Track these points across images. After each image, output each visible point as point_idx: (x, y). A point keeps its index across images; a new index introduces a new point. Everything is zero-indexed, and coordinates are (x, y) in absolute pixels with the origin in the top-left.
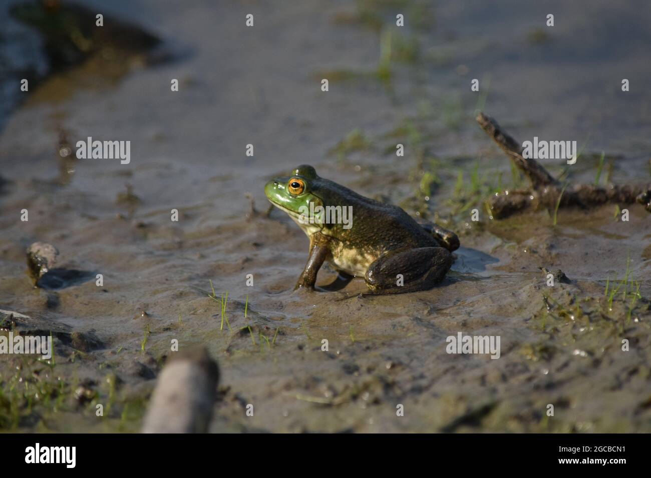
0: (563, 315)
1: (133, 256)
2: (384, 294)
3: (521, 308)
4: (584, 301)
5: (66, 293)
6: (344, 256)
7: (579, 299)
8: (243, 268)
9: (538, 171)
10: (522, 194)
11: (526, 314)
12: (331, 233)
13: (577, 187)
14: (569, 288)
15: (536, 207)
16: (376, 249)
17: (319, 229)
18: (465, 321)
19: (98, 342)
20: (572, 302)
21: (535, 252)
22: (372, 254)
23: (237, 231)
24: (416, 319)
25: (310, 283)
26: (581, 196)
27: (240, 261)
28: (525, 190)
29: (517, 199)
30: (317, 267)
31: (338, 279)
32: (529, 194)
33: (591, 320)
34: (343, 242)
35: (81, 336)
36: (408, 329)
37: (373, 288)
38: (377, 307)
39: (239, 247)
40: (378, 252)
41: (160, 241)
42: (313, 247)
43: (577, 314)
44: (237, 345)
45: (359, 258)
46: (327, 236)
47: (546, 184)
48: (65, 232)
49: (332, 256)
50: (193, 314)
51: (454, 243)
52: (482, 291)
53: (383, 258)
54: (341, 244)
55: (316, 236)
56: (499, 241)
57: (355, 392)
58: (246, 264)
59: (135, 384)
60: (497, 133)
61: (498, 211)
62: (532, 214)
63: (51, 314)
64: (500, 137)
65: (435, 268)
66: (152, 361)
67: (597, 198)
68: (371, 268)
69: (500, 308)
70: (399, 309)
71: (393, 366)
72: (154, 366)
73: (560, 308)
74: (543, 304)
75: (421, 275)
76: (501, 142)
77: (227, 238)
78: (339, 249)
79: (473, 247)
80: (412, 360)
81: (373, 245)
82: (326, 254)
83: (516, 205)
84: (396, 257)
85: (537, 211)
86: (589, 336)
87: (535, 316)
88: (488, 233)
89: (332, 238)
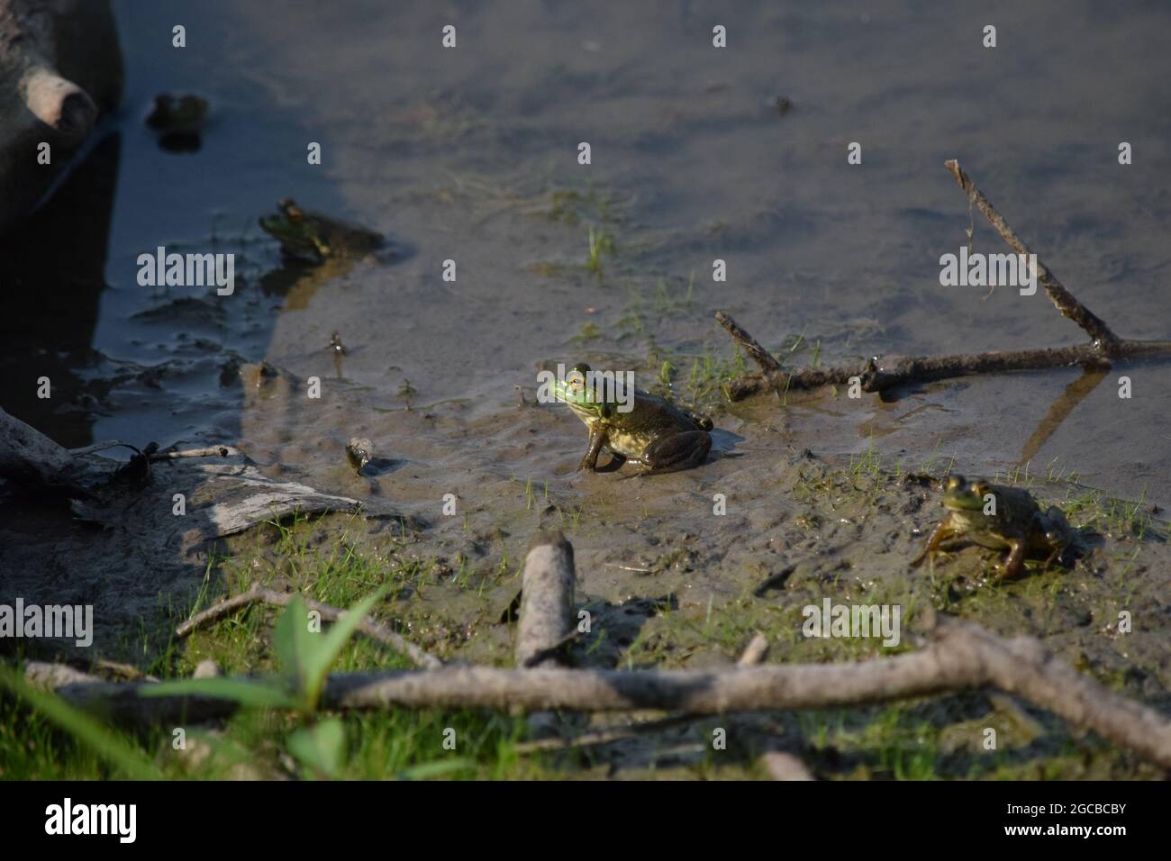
0: (819, 487)
1: (430, 445)
2: (659, 473)
3: (779, 482)
4: (833, 475)
5: (384, 479)
6: (621, 442)
7: (829, 473)
8: (527, 453)
9: (768, 359)
10: (755, 378)
11: (784, 487)
12: (608, 422)
13: (800, 371)
14: (817, 463)
15: (767, 390)
16: (647, 434)
17: (598, 418)
18: (734, 495)
19: (426, 522)
20: (824, 476)
21: (776, 431)
22: (645, 439)
23: (512, 420)
24: (693, 494)
25: (592, 465)
26: (804, 379)
27: (524, 447)
28: (756, 375)
29: (750, 383)
30: (597, 451)
31: (614, 459)
32: (760, 378)
33: (843, 491)
34: (619, 429)
35: (414, 519)
36: (688, 504)
37: (650, 468)
38: (656, 485)
39: (518, 434)
40: (649, 437)
41: (446, 431)
42: (592, 433)
43: (831, 486)
44: (547, 522)
45: (633, 442)
46: (606, 424)
47: (774, 369)
48: (364, 424)
49: (609, 441)
50: (500, 496)
51: (709, 425)
52: (740, 468)
53: (655, 442)
54: (618, 431)
55: (596, 425)
56: (741, 422)
57: (667, 561)
58: (530, 450)
59: (477, 560)
60: (733, 327)
61: (735, 394)
62: (764, 396)
63: (375, 499)
64: (736, 331)
65: (699, 449)
66: (480, 539)
67: (817, 380)
68: (646, 450)
69: (762, 482)
70: (675, 486)
71: (688, 537)
72: (482, 543)
73: (814, 481)
74: (798, 478)
75: (688, 456)
76: (736, 335)
77: (505, 426)
78: (616, 435)
79: (720, 428)
80: (701, 531)
81: (644, 431)
82: (604, 440)
83: (750, 389)
84: (667, 440)
85: (767, 394)
86: (846, 505)
87: (794, 489)
88: (730, 415)
89: (610, 425)
